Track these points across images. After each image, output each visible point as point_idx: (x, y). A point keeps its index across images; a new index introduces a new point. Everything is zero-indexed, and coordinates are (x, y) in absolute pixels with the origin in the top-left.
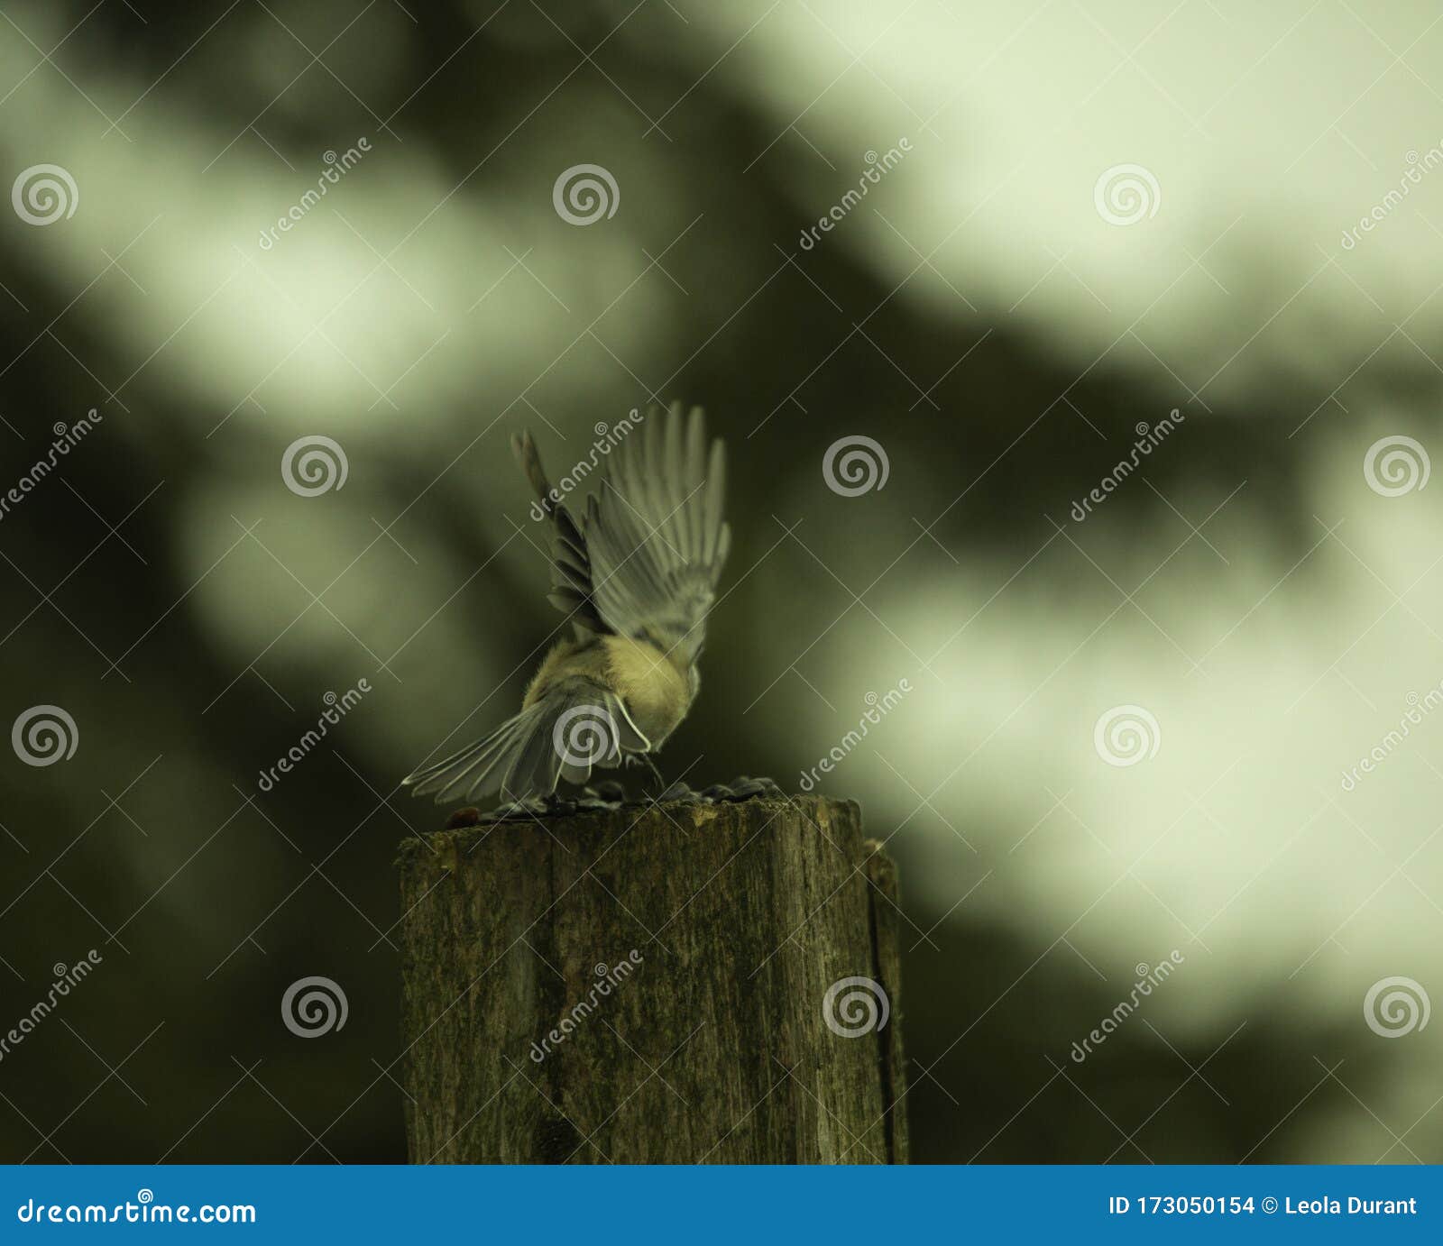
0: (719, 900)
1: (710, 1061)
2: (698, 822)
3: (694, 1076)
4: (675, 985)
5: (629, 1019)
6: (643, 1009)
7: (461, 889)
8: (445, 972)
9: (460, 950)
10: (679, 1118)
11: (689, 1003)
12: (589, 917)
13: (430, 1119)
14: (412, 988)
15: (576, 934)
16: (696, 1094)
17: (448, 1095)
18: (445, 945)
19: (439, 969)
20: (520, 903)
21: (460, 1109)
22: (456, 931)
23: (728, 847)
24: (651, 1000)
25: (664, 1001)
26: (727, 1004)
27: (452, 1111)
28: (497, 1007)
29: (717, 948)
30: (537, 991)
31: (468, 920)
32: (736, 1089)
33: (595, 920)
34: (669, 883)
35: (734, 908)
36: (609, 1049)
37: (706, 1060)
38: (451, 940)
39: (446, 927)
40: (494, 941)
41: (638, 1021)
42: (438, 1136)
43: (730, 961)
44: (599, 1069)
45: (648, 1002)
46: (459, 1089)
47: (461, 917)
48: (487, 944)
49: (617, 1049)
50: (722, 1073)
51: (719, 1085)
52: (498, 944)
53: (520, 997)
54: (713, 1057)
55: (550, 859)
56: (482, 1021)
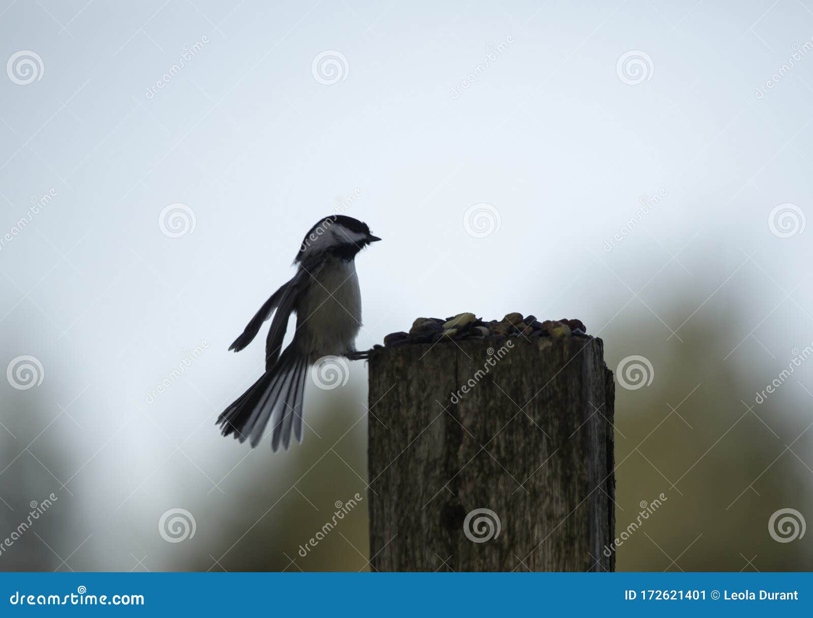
0: (551, 390)
1: (543, 477)
2: (541, 348)
3: (535, 484)
4: (526, 435)
5: (498, 452)
6: (506, 447)
7: (404, 378)
8: (394, 422)
9: (403, 412)
10: (525, 508)
11: (532, 445)
12: (478, 396)
13: (382, 502)
14: (375, 431)
15: (470, 405)
16: (535, 494)
17: (393, 489)
18: (394, 408)
19: (390, 421)
20: (438, 387)
21: (400, 497)
22: (401, 400)
23: (558, 361)
24: (511, 442)
25: (518, 443)
26: (554, 447)
27: (395, 498)
28: (423, 442)
29: (550, 416)
30: (446, 435)
31: (408, 395)
32: (557, 492)
33: (480, 399)
34: (524, 379)
35: (560, 395)
36: (486, 469)
37: (541, 476)
38: (398, 406)
39: (396, 398)
40: (422, 407)
41: (503, 454)
42: (386, 510)
43: (556, 423)
44: (480, 478)
45: (509, 443)
46: (399, 486)
47: (404, 392)
48: (419, 408)
49: (491, 468)
50: (550, 484)
51: (548, 490)
52: (425, 408)
53: (436, 438)
54: (545, 474)
55: (456, 364)
56: (414, 450)
